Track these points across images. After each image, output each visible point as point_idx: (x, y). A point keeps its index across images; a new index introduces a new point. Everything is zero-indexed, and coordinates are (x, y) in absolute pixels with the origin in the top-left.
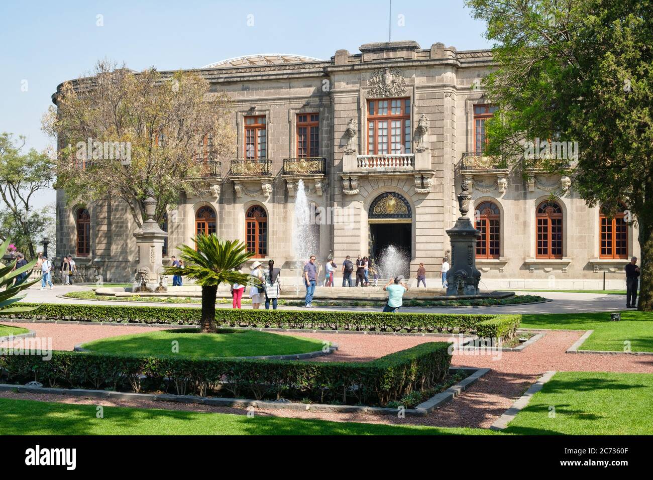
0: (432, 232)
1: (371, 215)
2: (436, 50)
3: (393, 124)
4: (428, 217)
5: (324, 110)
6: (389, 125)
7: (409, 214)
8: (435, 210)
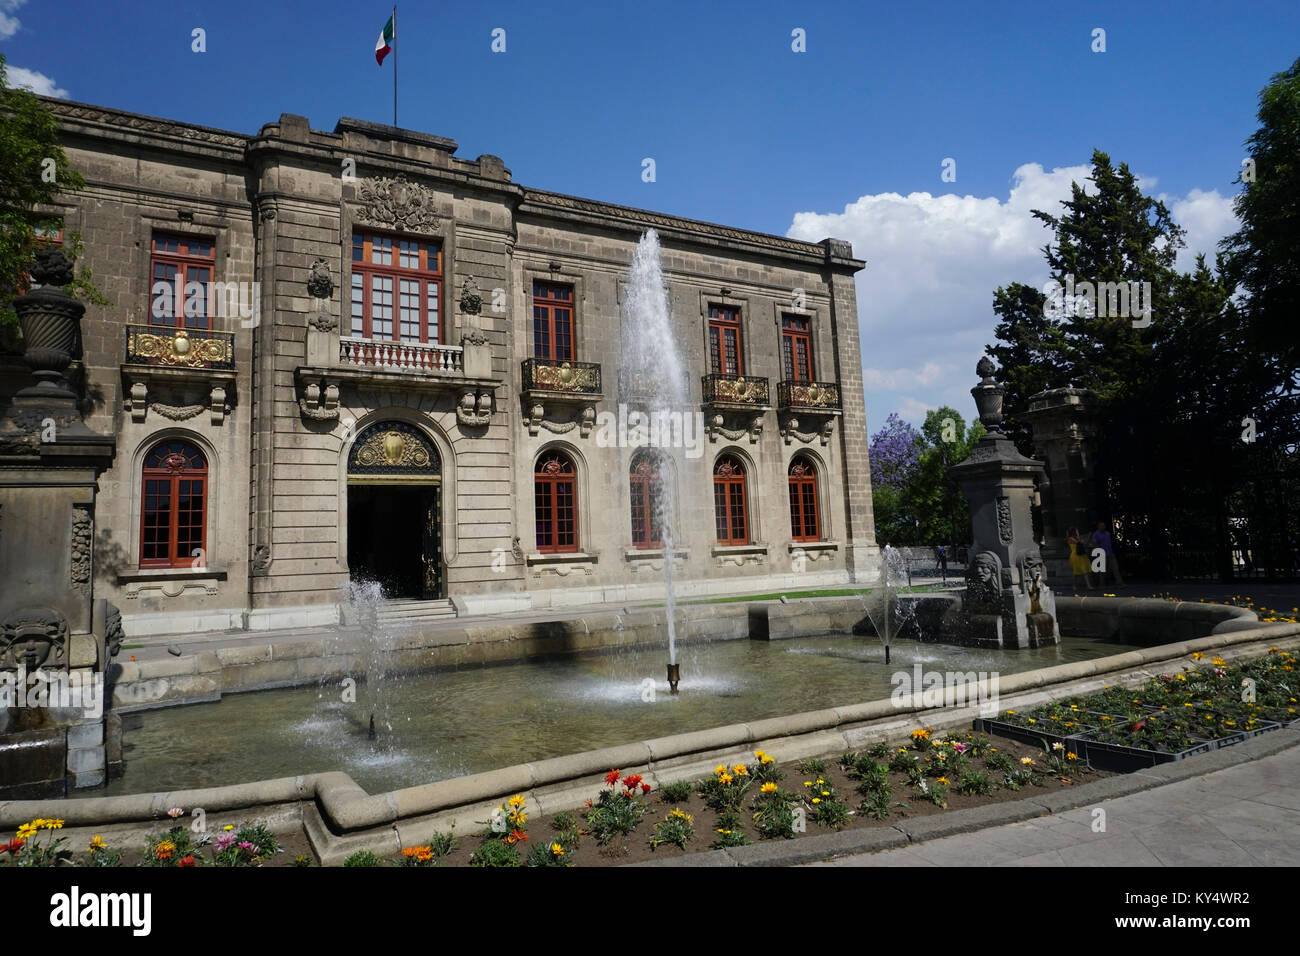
0: (488, 502)
1: (352, 468)
2: (489, 166)
3: (404, 286)
4: (480, 474)
5: (228, 235)
6: (396, 286)
7: (436, 466)
8: (494, 460)
